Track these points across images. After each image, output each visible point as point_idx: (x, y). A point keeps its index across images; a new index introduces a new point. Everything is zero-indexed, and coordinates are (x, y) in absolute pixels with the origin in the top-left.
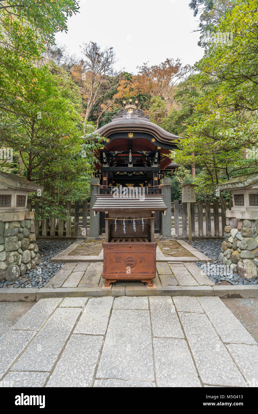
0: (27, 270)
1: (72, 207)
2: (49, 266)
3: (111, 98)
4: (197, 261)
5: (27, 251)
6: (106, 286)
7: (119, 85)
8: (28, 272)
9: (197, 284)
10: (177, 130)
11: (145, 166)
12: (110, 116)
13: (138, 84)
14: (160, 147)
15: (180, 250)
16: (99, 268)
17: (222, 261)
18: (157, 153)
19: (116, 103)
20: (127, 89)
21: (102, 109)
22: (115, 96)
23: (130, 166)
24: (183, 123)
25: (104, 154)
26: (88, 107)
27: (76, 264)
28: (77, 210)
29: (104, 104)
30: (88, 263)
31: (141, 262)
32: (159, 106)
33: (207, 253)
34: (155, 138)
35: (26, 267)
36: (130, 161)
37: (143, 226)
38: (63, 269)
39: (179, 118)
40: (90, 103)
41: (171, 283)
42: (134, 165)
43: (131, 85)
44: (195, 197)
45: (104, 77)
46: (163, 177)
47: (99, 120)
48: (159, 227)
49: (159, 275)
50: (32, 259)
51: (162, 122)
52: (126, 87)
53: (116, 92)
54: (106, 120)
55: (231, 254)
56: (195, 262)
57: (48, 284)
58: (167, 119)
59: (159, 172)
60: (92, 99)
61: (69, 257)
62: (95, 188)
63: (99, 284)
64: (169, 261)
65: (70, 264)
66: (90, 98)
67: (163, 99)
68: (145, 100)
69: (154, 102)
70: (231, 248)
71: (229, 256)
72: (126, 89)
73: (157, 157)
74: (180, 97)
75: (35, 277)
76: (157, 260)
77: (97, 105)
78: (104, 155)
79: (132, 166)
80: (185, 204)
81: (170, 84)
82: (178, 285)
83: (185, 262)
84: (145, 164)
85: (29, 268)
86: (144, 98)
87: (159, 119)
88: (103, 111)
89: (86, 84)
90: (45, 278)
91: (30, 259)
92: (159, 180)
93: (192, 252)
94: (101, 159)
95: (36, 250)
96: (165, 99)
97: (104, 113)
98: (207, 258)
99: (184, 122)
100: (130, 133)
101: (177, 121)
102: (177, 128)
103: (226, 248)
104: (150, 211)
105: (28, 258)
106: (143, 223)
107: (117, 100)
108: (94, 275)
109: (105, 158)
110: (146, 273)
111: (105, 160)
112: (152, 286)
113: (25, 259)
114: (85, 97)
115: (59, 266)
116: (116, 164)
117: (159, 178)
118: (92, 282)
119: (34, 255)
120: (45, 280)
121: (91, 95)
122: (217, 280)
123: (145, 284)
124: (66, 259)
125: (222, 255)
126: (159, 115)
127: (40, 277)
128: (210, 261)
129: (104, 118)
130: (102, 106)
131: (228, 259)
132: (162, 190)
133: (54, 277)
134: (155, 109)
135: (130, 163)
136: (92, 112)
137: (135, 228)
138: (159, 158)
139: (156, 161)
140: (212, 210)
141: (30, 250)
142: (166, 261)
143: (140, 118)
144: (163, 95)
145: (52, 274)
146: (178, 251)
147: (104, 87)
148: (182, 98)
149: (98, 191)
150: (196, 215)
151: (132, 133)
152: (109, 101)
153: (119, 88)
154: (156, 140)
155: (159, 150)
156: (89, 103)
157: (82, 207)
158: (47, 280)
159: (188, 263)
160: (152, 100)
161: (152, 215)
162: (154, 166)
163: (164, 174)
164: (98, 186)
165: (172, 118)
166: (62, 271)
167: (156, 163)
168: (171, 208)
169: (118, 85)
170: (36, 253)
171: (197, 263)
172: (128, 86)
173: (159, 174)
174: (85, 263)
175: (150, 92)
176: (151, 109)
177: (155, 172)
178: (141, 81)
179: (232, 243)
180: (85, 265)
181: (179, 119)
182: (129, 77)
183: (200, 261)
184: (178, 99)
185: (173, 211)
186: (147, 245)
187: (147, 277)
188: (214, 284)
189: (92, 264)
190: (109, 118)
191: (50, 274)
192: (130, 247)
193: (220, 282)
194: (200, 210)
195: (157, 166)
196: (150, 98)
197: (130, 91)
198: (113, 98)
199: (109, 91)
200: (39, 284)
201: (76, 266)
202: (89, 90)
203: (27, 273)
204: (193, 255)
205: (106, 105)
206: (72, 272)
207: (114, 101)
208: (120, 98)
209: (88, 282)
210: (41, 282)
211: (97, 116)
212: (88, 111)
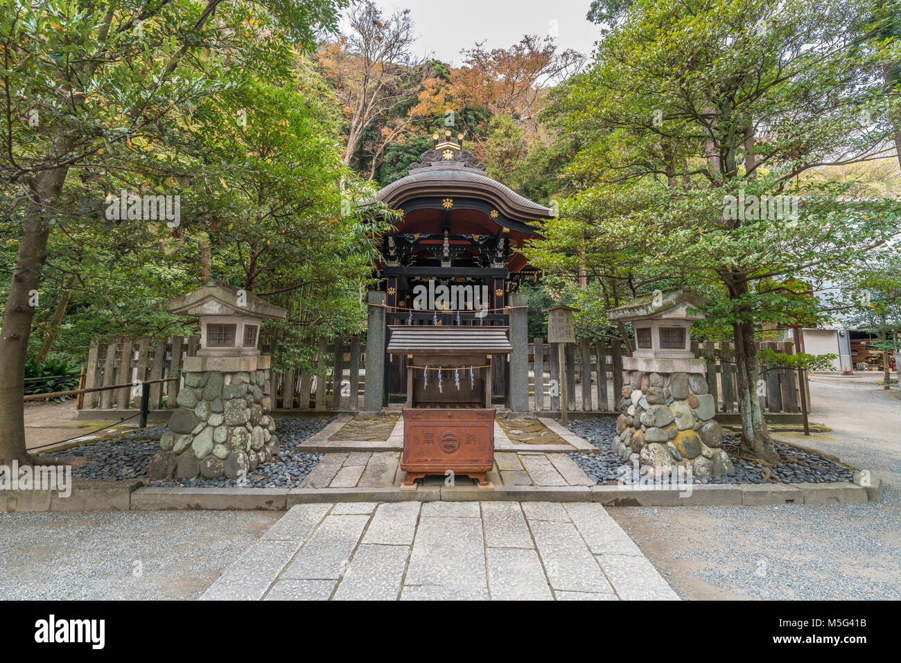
0: (259, 462)
1: (329, 349)
2: (296, 457)
3: (404, 115)
4: (572, 451)
5: (258, 429)
6: (406, 484)
7: (423, 89)
8: (261, 466)
9: (566, 484)
10: (547, 186)
11: (476, 265)
12: (400, 153)
13: (463, 87)
14: (507, 227)
15: (542, 434)
16: (392, 461)
17: (617, 452)
18: (502, 240)
19: (414, 124)
20: (440, 97)
21: (384, 138)
22: (413, 111)
23: (446, 265)
24: (559, 172)
25: (391, 239)
26: (353, 130)
27: (347, 454)
28: (339, 356)
29: (389, 127)
30: (369, 454)
31: (468, 443)
32: (507, 135)
33: (593, 439)
34: (497, 209)
35: (258, 456)
36: (446, 255)
37: (473, 379)
38: (323, 462)
39: (551, 161)
40: (358, 123)
41: (519, 482)
42: (454, 264)
43: (447, 89)
44: (573, 333)
45: (388, 69)
46: (517, 288)
47: (377, 161)
48: (503, 393)
49: (499, 471)
50: (267, 443)
51: (514, 168)
52: (436, 94)
53: (416, 102)
54: (392, 161)
55: (632, 436)
56: (567, 452)
57: (303, 483)
58: (526, 163)
59: (508, 277)
60: (362, 115)
61: (331, 442)
62: (377, 312)
63: (393, 483)
64: (519, 451)
65: (336, 455)
66: (359, 112)
67: (517, 117)
68: (478, 120)
69: (497, 126)
70: (631, 426)
71: (627, 441)
72: (437, 98)
73: (501, 247)
74: (552, 117)
75: (276, 473)
76: (497, 447)
77: (372, 128)
78: (391, 243)
79: (449, 266)
80: (555, 346)
81: (533, 86)
82: (531, 485)
83: (550, 452)
84: (476, 260)
85: (262, 459)
86: (475, 115)
87: (507, 161)
88: (386, 142)
89: (350, 82)
90: (296, 474)
91: (263, 442)
92: (506, 295)
93: (564, 437)
94: (384, 248)
95: (272, 428)
96: (522, 119)
97: (388, 145)
98: (591, 447)
99: (561, 170)
100: (446, 198)
101: (547, 168)
102: (545, 183)
103: (624, 426)
104: (484, 354)
105: (260, 440)
106: (472, 375)
107: (417, 118)
108: (383, 471)
109: (392, 249)
110: (476, 461)
111: (392, 253)
112: (487, 484)
113: (257, 443)
114: (347, 109)
115: (314, 458)
116: (414, 259)
117: (508, 291)
118: (382, 481)
119: (269, 437)
120: (295, 478)
121: (360, 107)
122: (602, 478)
123: (475, 482)
124: (327, 446)
125: (617, 439)
126: (507, 153)
127: (287, 474)
128: (595, 451)
129: (386, 156)
130: (385, 131)
131: (627, 446)
132: (510, 318)
133: (311, 474)
134: (498, 141)
135: (446, 259)
136: (361, 143)
137: (458, 384)
138: (507, 250)
139: (500, 255)
140: (609, 359)
141: (264, 426)
142: (515, 451)
143: (467, 169)
144: (518, 109)
145: (307, 470)
146: (539, 436)
147: (388, 91)
148: (557, 120)
149: (382, 318)
150: (577, 369)
151: (450, 198)
152: (400, 121)
153: (423, 96)
154: (499, 213)
155: (505, 233)
156: (354, 123)
157: (349, 349)
158: (299, 478)
159: (554, 455)
160: (492, 123)
161: (488, 362)
162: (497, 266)
163: (518, 282)
164: (382, 308)
165: (535, 161)
166: (322, 466)
167: (499, 260)
168: (528, 352)
169: (419, 87)
170: (271, 433)
171: (571, 454)
172: (441, 92)
173: (506, 280)
174: (363, 454)
175: (490, 104)
176: (491, 141)
177: (497, 279)
178: (471, 81)
179: (633, 417)
180: (363, 458)
181: (550, 164)
182: (444, 71)
183: (577, 451)
184: (549, 123)
185: (531, 359)
186: (478, 414)
187: (477, 468)
188: (595, 483)
189: (376, 455)
190: (399, 156)
191: (302, 469)
192: (450, 417)
193: (605, 482)
194: (585, 356)
195: (502, 267)
196: (488, 117)
197: (446, 100)
198: (409, 114)
199: (400, 100)
200: (287, 483)
201: (348, 457)
202: (355, 98)
203: (260, 468)
204: (565, 443)
205: (393, 128)
206: (342, 467)
207: (409, 120)
208: (424, 115)
209: (374, 480)
210: (289, 481)
211: (373, 151)
212: (353, 139)
